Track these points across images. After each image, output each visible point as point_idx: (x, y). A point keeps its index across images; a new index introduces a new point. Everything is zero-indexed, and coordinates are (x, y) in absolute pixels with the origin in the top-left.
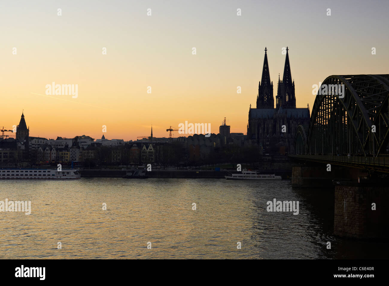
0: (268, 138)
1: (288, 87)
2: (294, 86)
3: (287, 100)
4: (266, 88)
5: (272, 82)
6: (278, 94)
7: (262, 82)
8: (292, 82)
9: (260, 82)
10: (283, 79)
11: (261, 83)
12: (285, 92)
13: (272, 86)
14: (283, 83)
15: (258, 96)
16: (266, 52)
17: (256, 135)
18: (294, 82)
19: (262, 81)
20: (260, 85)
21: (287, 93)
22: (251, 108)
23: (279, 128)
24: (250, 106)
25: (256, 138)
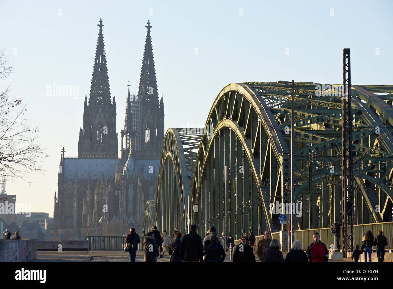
0: (99, 225)
1: (148, 111)
2: (163, 108)
3: (147, 139)
4: (100, 110)
5: (114, 99)
6: (125, 126)
7: (90, 96)
8: (160, 99)
9: (86, 98)
10: (139, 92)
11: (90, 99)
12: (142, 122)
13: (114, 106)
14: (138, 102)
15: (81, 129)
16: (101, 30)
17: (75, 219)
18: (162, 99)
19: (90, 94)
20: (88, 103)
21: (148, 124)
22: (65, 156)
23: (124, 203)
24: (63, 152)
25: (75, 224)
